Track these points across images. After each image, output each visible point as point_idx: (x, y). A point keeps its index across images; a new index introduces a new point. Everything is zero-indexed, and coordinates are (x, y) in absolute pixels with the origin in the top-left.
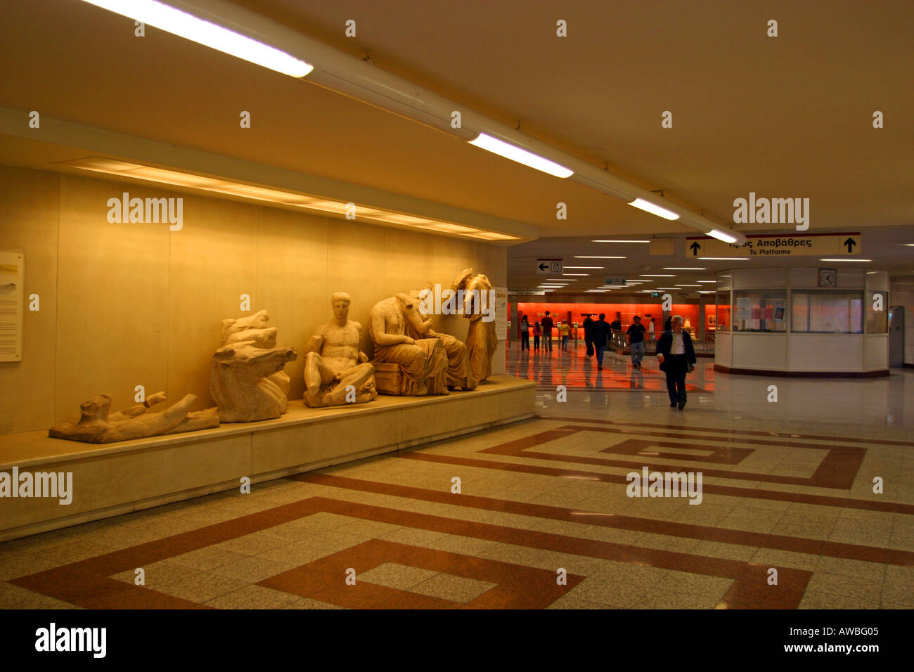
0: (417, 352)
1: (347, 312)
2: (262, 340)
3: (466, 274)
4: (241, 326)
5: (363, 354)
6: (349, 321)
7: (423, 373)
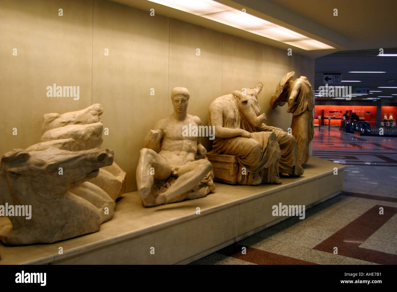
0: (254, 146)
1: (186, 106)
2: (83, 136)
3: (290, 76)
4: (64, 121)
5: (202, 147)
6: (188, 115)
7: (259, 164)
